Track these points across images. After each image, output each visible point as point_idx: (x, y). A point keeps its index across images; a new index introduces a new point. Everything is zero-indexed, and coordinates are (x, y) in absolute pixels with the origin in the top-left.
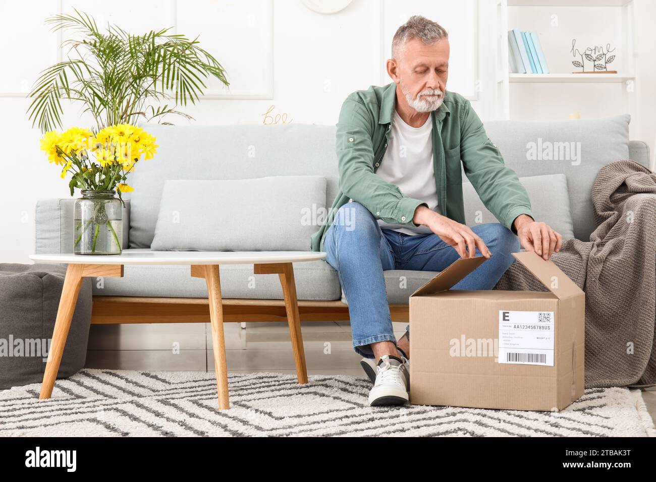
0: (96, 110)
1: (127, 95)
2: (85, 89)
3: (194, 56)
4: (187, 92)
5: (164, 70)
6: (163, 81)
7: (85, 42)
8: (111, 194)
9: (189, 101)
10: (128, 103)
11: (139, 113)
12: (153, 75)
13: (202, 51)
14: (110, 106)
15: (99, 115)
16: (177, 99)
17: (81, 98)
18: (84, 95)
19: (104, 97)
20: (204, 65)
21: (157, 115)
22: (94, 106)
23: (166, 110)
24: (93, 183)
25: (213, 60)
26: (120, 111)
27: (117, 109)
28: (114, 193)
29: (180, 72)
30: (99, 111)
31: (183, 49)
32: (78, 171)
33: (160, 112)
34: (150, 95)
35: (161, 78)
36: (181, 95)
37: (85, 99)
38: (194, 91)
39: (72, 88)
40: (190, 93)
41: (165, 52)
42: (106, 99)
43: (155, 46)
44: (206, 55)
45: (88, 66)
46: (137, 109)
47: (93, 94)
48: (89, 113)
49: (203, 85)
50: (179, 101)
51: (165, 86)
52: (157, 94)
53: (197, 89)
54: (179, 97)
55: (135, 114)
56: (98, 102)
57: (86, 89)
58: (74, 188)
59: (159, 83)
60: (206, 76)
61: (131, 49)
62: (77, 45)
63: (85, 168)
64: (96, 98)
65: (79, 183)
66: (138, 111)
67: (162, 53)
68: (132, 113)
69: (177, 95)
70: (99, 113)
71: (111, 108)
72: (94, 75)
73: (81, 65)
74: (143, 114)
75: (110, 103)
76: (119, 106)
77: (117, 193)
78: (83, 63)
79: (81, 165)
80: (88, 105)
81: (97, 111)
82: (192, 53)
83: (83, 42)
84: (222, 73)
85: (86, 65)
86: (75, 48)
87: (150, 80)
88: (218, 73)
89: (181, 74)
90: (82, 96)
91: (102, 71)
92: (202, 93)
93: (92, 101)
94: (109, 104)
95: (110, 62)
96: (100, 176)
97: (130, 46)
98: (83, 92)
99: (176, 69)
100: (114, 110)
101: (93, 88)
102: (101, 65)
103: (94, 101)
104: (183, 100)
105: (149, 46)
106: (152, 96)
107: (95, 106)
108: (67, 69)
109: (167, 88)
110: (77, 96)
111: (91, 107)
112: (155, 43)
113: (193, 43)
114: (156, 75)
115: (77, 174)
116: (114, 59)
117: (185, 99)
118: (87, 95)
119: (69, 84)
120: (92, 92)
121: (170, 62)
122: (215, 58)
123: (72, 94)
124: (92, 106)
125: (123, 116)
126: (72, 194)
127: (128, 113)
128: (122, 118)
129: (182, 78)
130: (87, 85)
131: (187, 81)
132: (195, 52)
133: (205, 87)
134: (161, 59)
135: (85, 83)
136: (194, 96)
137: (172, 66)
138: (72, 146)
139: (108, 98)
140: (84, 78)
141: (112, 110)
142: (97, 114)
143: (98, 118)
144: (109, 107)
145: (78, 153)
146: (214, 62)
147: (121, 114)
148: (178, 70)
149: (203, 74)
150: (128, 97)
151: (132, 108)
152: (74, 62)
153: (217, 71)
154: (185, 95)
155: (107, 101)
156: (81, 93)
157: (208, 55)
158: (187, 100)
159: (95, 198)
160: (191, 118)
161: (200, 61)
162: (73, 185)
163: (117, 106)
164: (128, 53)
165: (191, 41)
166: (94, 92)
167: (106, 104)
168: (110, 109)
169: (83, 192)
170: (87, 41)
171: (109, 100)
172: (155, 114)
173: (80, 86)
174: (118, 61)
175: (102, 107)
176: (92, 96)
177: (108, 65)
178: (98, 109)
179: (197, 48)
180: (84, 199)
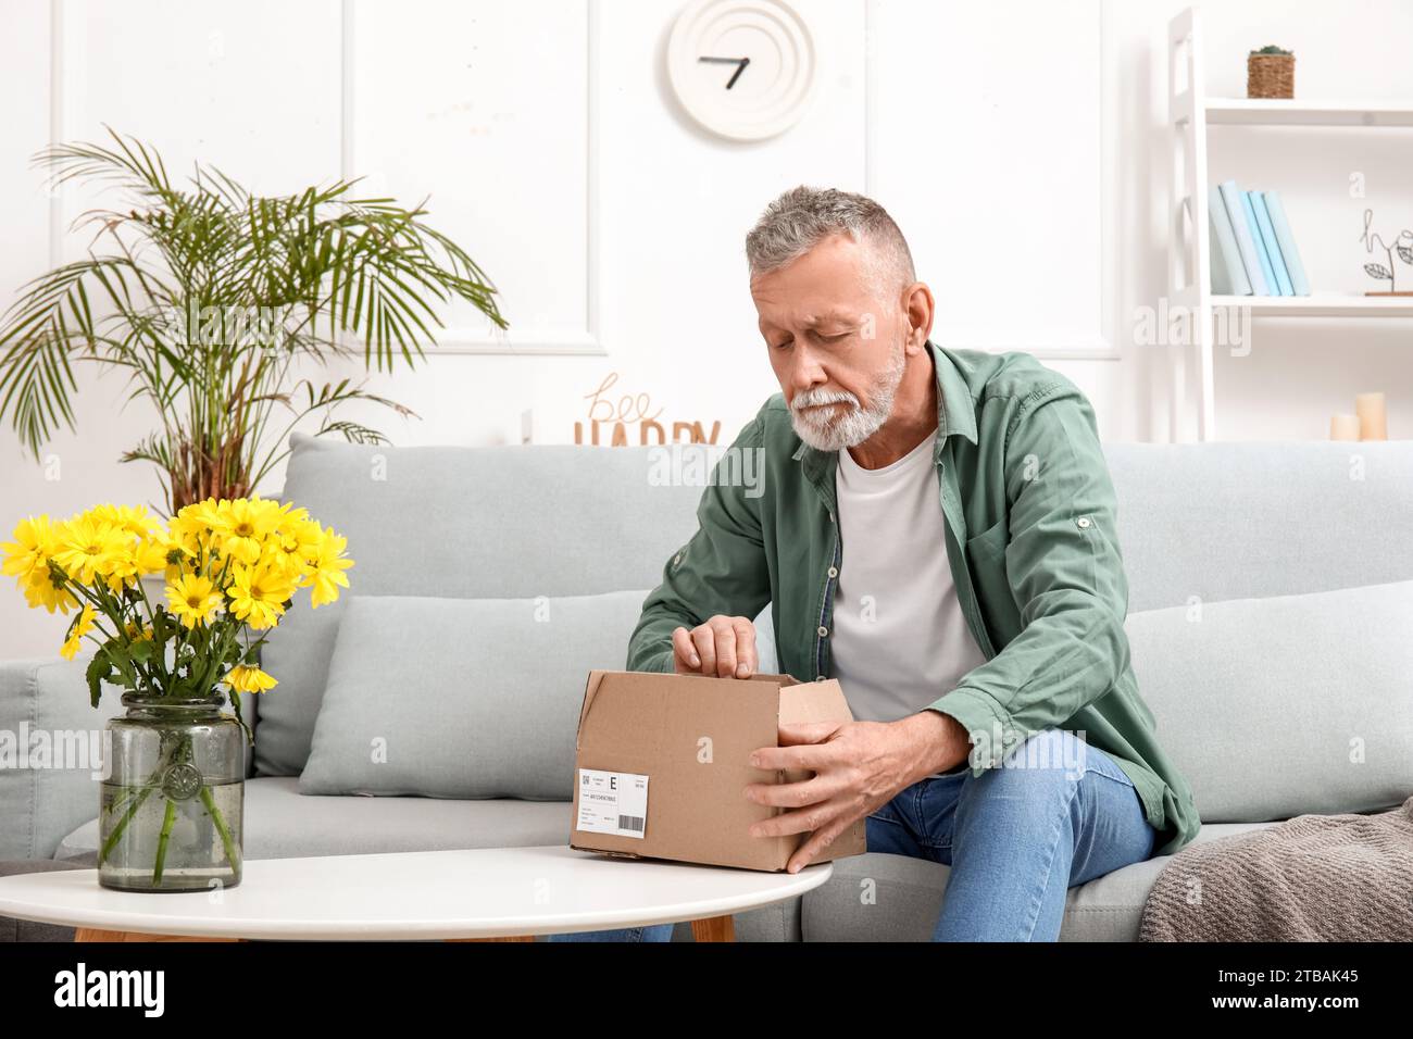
0: (162, 391)
1: (245, 348)
2: (135, 336)
3: (418, 252)
4: (393, 338)
5: (335, 289)
6: (333, 313)
7: (135, 217)
8: (213, 706)
9: (399, 359)
10: (246, 369)
11: (273, 398)
12: (307, 298)
13: (435, 235)
14: (198, 377)
15: (170, 403)
16: (368, 352)
17: (125, 360)
18: (132, 352)
19: (183, 355)
20: (441, 275)
21: (321, 404)
22: (156, 380)
23: (344, 392)
24: (157, 669)
25: (466, 260)
26: (225, 391)
27: (218, 386)
28: (221, 701)
29: (377, 287)
30: (171, 393)
31: (389, 231)
32: (115, 634)
33: (330, 395)
34: (301, 348)
35: (328, 306)
36: (380, 344)
37: (133, 361)
38: (411, 335)
39: (101, 336)
40: (401, 341)
41: (343, 241)
42: (188, 361)
43: (316, 223)
44: (447, 248)
45: (144, 276)
46: (267, 386)
47: (155, 349)
48: (146, 398)
49: (436, 319)
50: (374, 358)
51: (338, 323)
52: (319, 347)
53: (420, 330)
54: (374, 347)
55: (263, 398)
56: (167, 370)
57: (139, 338)
58: (103, 681)
59: (323, 319)
60: (443, 298)
61: (254, 230)
62: (116, 223)
63: (134, 625)
64: (162, 358)
65: (116, 671)
66: (271, 392)
67: (335, 243)
68: (256, 395)
69: (368, 344)
70: (171, 399)
71: (200, 383)
72: (160, 301)
73: (124, 269)
74: (285, 399)
75: (199, 370)
76: (223, 376)
77: (228, 703)
78: (130, 263)
79: (123, 618)
80: (142, 381)
81: (166, 394)
82: (416, 247)
83: (131, 216)
84: (490, 298)
85: (138, 272)
86: (112, 230)
87: (301, 310)
88: (480, 296)
89: (380, 293)
90: (126, 356)
91: (177, 288)
92: (432, 339)
93: (151, 368)
94: (195, 371)
95: (200, 265)
96: (177, 648)
97: (252, 222)
98: (131, 345)
99: (367, 281)
100: (208, 388)
101: (156, 333)
102: (177, 275)
103: (157, 366)
104: (385, 357)
105: (301, 223)
106: (307, 350)
107: (160, 379)
108: (89, 279)
109: (344, 326)
110: (115, 354)
111: (150, 384)
112: (316, 216)
113: (416, 213)
114: (315, 299)
115: (111, 644)
116: (210, 258)
117: (389, 353)
118: (140, 352)
119: (94, 324)
120: (153, 344)
121: (351, 265)
122: (470, 257)
123: (102, 349)
124: (153, 382)
125: (231, 405)
126: (95, 703)
127: (247, 398)
128: (229, 411)
129: (383, 302)
130: (142, 325)
131: (394, 310)
132: (420, 240)
133: (440, 324)
134: (332, 257)
135: (137, 321)
136: (411, 347)
137: (357, 277)
138: (96, 564)
139: (193, 358)
140: (134, 309)
141: (203, 388)
142: (164, 401)
143: (168, 411)
144: (196, 382)
145: (113, 584)
146: (467, 266)
147: (226, 398)
148: (372, 283)
149: (437, 293)
150: (244, 357)
151: (255, 386)
152: (107, 263)
153: (477, 292)
154: (388, 344)
155: (191, 365)
156: (124, 349)
157: (452, 248)
158: (394, 357)
159: (160, 720)
160: (409, 412)
161: (434, 267)
162: (98, 673)
163: (217, 377)
164: (245, 239)
165: (410, 210)
166: (158, 344)
167: (187, 371)
168: (198, 388)
169: (128, 699)
170: (143, 214)
171: (196, 365)
172: (316, 401)
173: (120, 330)
174: (221, 262)
175: (178, 381)
176: (152, 353)
177: (194, 273)
178: (167, 389)
179: (423, 228)
180: (129, 721)
